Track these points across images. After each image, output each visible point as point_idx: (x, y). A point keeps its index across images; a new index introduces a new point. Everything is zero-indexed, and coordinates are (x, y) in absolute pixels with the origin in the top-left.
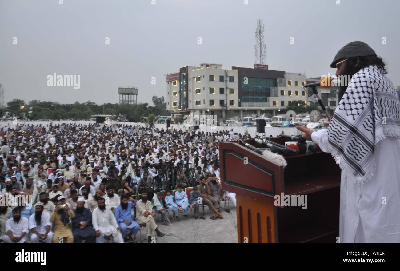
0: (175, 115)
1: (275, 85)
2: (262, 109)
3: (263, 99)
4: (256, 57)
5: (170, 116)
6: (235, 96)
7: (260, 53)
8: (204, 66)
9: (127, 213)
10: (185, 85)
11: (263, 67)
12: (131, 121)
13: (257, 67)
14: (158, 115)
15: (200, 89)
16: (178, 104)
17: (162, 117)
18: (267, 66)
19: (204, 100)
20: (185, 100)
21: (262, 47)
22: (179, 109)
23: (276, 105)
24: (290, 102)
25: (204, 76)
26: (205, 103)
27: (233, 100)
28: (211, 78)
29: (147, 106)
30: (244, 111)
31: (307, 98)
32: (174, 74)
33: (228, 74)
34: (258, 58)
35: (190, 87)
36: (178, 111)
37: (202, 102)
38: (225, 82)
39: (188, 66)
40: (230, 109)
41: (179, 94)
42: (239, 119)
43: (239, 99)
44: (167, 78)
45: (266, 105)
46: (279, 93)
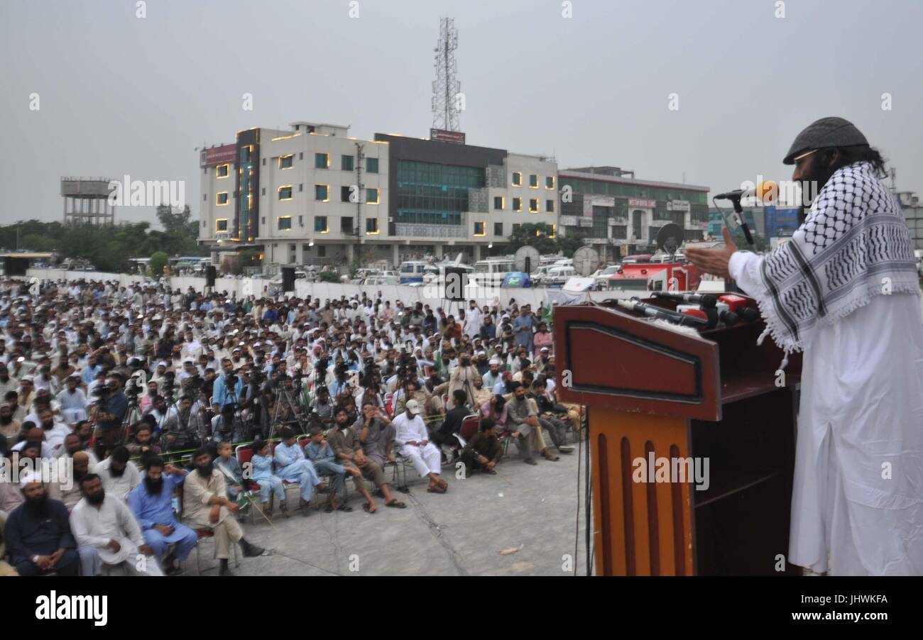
0: (223, 255)
1: (482, 183)
2: (447, 242)
3: (452, 216)
4: (435, 111)
5: (209, 256)
6: (380, 209)
7: (444, 102)
8: (303, 130)
9: (162, 505)
10: (252, 176)
11: (453, 138)
12: (102, 268)
13: (438, 137)
14: (175, 254)
15: (291, 188)
16: (231, 226)
17: (185, 261)
18: (464, 134)
19: (301, 218)
20: (249, 217)
21: (451, 86)
22: (232, 239)
23: (482, 233)
24: (516, 227)
25: (301, 155)
26: (302, 225)
27: (376, 217)
28: (321, 161)
29: (148, 231)
30: (402, 246)
31: (559, 217)
32: (223, 148)
33: (363, 152)
34: (440, 115)
35: (264, 182)
36: (229, 245)
37: (295, 222)
38: (355, 171)
39: (259, 127)
40: (366, 241)
41: (234, 200)
42: (389, 266)
43: (390, 215)
44: (203, 157)
45: (457, 233)
46: (491, 204)
